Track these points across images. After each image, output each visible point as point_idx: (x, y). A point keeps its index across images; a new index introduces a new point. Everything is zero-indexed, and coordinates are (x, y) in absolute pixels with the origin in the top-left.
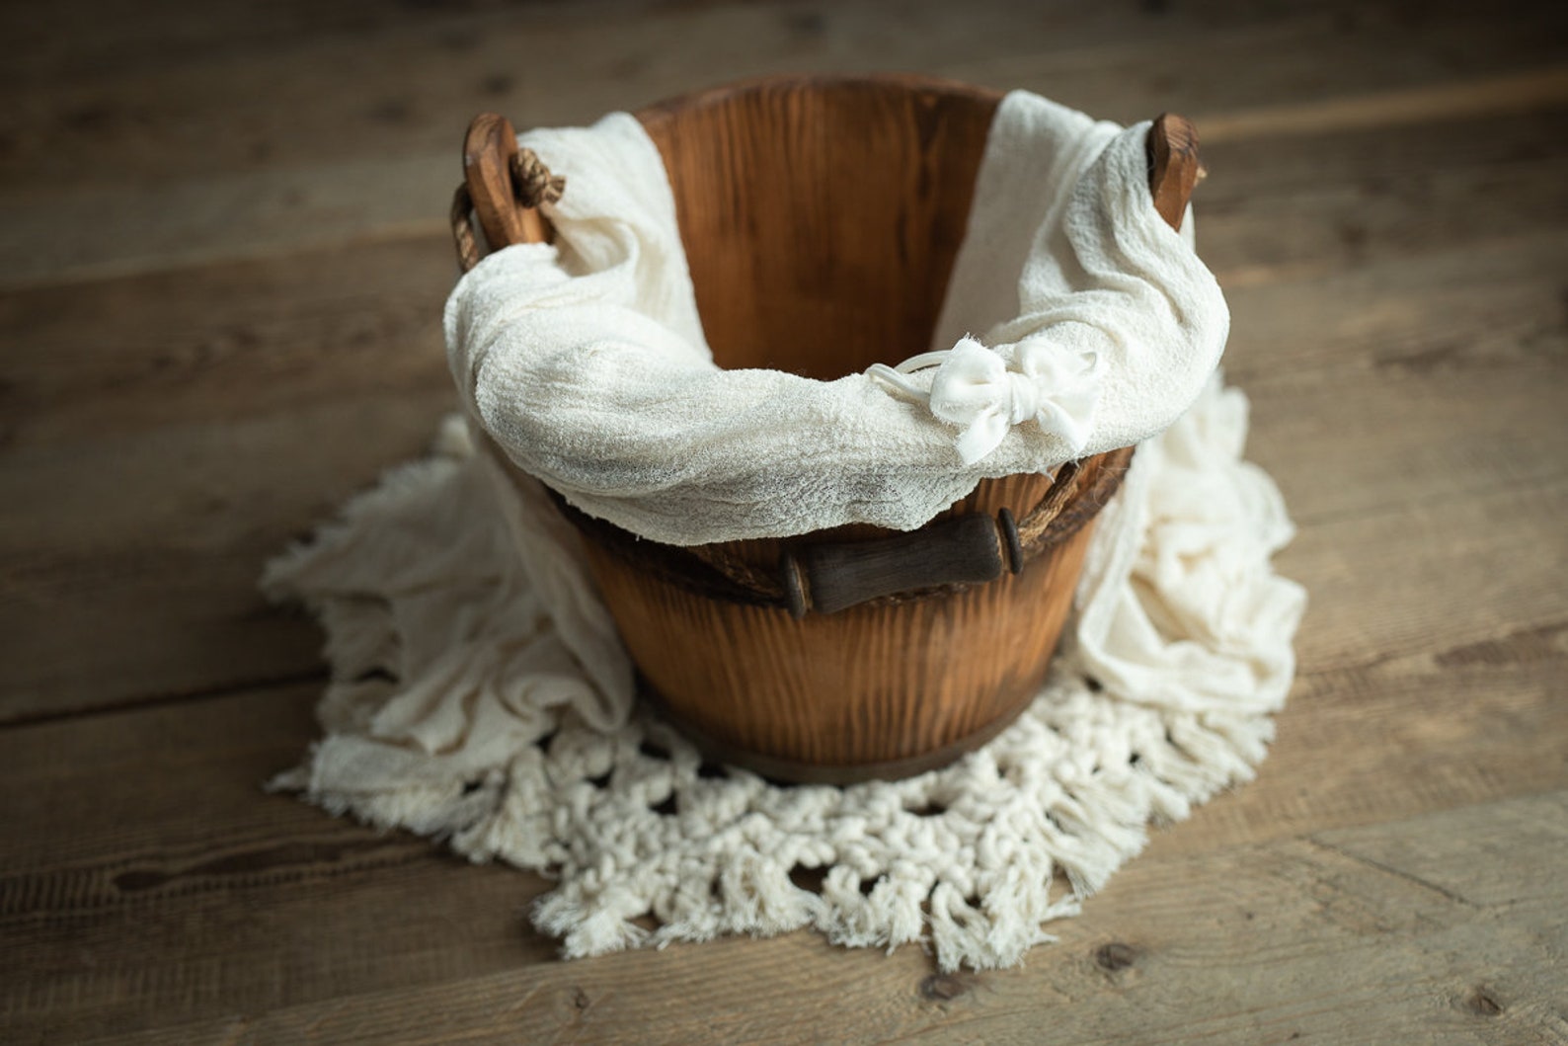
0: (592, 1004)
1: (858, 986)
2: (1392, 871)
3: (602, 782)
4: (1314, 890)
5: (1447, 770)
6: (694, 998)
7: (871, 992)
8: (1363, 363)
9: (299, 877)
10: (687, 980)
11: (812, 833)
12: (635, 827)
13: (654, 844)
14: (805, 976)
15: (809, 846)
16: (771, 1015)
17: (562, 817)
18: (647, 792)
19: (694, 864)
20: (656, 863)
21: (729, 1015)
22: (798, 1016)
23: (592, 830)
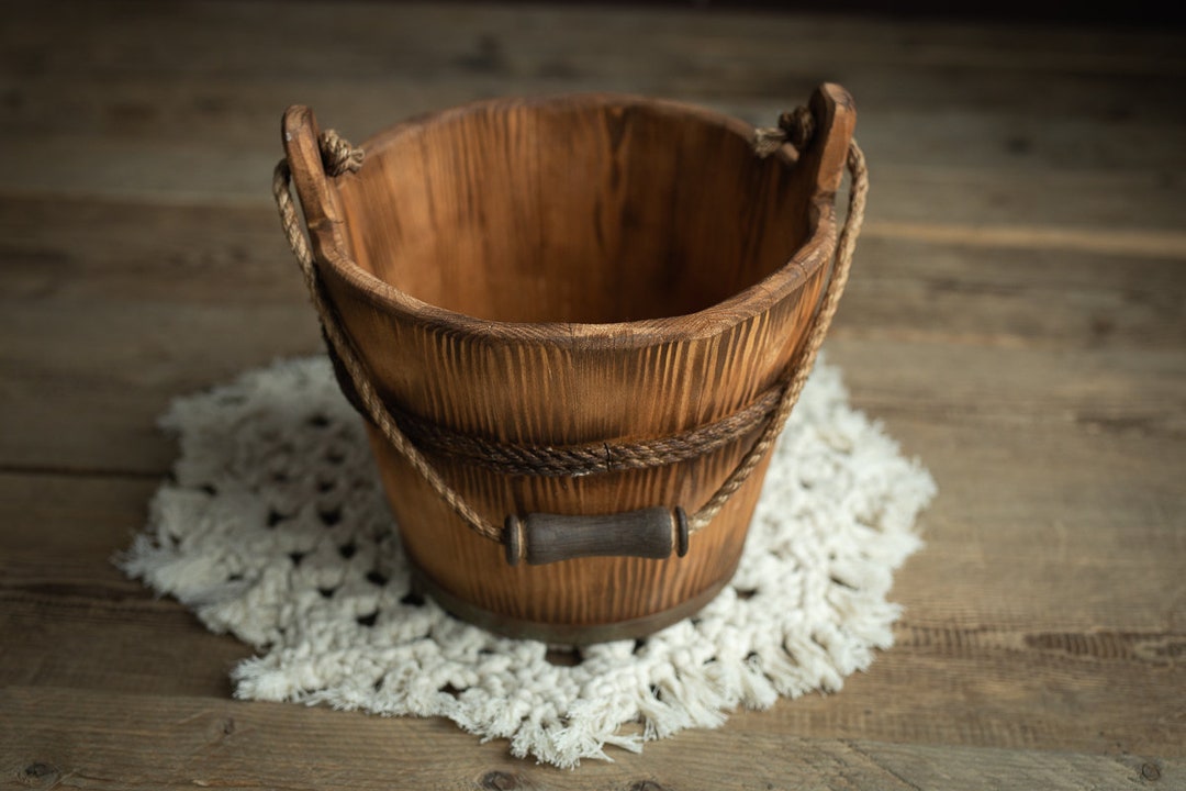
0: (236, 733)
1: (437, 766)
2: (904, 781)
3: (327, 593)
4: (833, 780)
5: (995, 722)
6: (312, 746)
7: (444, 773)
8: (1069, 417)
9: (87, 607)
10: (313, 732)
11: (466, 663)
12: (336, 629)
13: (345, 642)
14: (402, 750)
15: (460, 672)
16: (361, 771)
17: (287, 611)
18: (356, 606)
19: (367, 663)
20: (340, 655)
21: (330, 763)
22: (381, 777)
23: (303, 623)
